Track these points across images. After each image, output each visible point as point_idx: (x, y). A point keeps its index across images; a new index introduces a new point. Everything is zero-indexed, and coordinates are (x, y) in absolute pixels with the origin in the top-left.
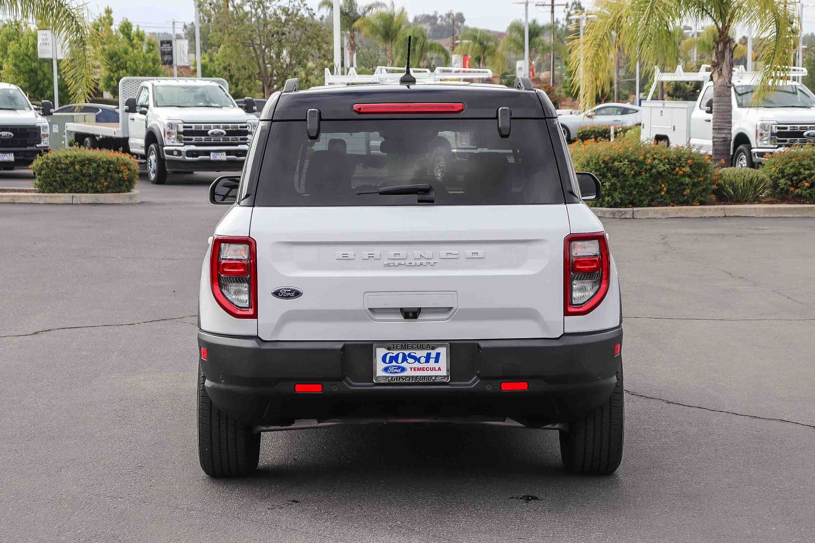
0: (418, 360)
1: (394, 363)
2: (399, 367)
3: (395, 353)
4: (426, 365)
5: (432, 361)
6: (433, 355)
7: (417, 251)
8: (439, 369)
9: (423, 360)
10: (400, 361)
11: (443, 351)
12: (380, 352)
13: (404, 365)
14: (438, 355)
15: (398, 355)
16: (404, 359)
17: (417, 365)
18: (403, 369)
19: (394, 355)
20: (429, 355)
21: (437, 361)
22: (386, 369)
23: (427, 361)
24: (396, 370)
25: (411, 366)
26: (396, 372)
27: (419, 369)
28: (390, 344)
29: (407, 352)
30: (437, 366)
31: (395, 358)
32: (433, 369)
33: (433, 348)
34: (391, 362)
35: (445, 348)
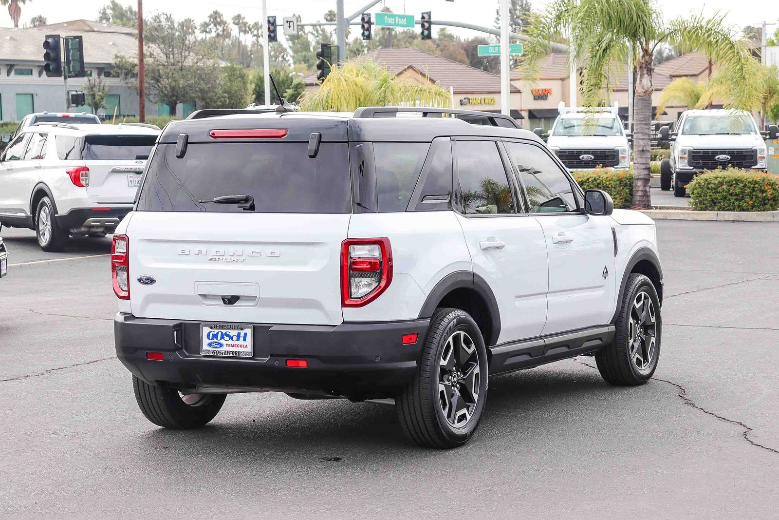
0: (231, 338)
1: (215, 340)
2: (219, 344)
3: (216, 331)
4: (237, 343)
5: (242, 339)
6: (242, 335)
7: (231, 249)
8: (246, 346)
9: (235, 338)
10: (219, 338)
11: (249, 331)
12: (206, 330)
13: (222, 341)
14: (246, 334)
15: (218, 333)
16: (222, 337)
17: (231, 342)
18: (221, 345)
19: (215, 333)
20: (239, 334)
21: (244, 340)
22: (210, 345)
23: (238, 339)
24: (216, 346)
25: (228, 343)
26: (217, 347)
27: (232, 346)
28: (213, 325)
29: (224, 331)
30: (244, 343)
31: (215, 336)
32: (242, 346)
33: (242, 329)
34: (213, 339)
35: (250, 329)
